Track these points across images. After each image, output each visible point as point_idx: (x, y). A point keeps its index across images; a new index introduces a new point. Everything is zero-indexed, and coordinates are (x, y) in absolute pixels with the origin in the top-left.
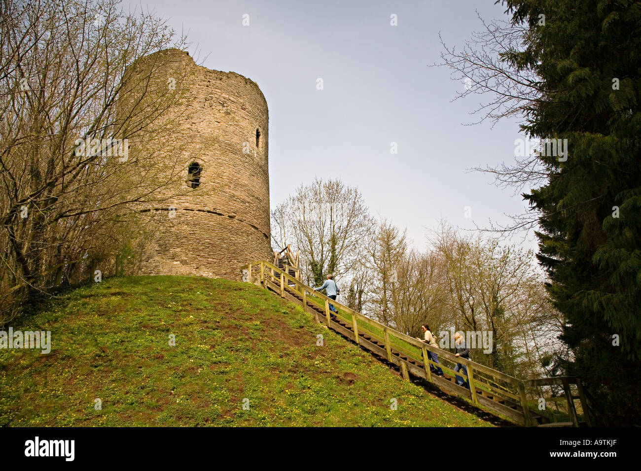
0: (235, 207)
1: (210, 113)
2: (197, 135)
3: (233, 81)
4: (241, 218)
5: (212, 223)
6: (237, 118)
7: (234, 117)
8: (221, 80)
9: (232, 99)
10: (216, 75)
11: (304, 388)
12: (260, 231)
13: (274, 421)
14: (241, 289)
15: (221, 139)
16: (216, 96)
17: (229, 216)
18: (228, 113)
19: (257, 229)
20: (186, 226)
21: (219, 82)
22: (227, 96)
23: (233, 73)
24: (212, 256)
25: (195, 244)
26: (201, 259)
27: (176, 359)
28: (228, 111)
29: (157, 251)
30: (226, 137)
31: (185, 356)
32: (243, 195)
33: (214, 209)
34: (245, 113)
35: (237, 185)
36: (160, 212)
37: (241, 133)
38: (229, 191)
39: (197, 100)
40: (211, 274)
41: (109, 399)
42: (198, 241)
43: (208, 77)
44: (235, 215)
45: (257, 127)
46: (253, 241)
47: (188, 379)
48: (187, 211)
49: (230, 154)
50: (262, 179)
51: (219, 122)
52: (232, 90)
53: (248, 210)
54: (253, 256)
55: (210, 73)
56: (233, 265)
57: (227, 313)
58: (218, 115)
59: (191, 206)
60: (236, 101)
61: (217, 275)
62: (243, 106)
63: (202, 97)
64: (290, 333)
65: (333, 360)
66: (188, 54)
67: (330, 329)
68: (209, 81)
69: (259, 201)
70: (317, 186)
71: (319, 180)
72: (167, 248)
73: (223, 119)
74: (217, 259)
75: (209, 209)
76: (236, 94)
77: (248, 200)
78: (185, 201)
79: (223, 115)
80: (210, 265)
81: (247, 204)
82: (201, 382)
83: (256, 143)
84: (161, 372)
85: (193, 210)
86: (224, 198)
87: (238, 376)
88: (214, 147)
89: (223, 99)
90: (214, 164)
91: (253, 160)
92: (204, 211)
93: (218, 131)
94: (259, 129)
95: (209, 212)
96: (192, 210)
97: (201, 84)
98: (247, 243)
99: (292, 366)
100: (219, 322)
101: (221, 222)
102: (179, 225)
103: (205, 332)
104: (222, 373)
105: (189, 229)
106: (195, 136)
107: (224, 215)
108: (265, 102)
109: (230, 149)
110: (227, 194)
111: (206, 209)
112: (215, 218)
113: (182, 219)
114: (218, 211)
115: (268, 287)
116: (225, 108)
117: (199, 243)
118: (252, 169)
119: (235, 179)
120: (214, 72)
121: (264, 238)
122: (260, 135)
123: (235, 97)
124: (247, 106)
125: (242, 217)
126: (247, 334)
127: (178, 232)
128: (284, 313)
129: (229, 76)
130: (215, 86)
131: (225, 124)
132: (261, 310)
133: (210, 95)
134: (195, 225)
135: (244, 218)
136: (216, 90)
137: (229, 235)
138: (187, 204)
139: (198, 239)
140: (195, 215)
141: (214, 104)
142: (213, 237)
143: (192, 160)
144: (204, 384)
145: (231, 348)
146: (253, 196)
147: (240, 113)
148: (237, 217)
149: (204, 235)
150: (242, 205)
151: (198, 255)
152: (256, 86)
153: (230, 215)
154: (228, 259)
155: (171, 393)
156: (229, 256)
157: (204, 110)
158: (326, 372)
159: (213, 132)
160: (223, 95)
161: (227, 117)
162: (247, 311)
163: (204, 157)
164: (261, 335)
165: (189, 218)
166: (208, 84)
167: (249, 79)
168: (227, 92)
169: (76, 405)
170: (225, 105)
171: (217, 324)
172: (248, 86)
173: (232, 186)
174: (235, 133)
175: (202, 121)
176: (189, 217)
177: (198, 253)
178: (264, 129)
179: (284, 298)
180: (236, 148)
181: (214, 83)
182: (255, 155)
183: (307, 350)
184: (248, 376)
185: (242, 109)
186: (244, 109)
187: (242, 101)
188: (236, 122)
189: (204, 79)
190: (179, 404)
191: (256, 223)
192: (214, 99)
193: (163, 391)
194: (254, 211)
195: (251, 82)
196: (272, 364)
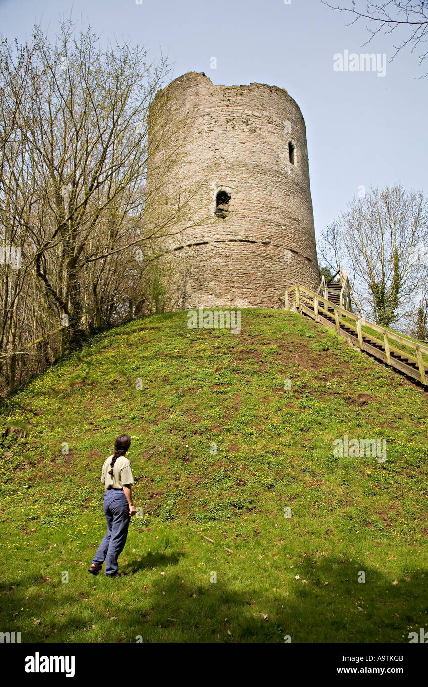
0: (270, 232)
1: (234, 135)
2: (222, 161)
3: (256, 93)
4: (277, 243)
5: (245, 252)
6: (264, 134)
7: (260, 134)
8: (241, 95)
9: (256, 114)
10: (235, 91)
11: (304, 408)
12: (301, 255)
13: (262, 437)
14: (270, 316)
15: (248, 161)
16: (238, 114)
17: (263, 243)
18: (253, 131)
19: (297, 253)
20: (219, 259)
21: (239, 98)
22: (250, 112)
23: (255, 84)
24: (247, 286)
25: (229, 276)
26: (235, 290)
27: (180, 381)
28: (253, 128)
29: (192, 286)
30: (253, 158)
31: (189, 379)
32: (278, 218)
33: (246, 237)
34: (272, 127)
35: (269, 208)
36: (192, 247)
37: (270, 151)
38: (260, 216)
39: (219, 124)
40: (246, 304)
41: (117, 415)
42: (231, 272)
43: (227, 95)
44: (270, 240)
45: (289, 140)
46: (292, 267)
47: (187, 398)
48: (219, 243)
49: (259, 175)
50: (299, 199)
51: (244, 143)
52: (255, 103)
53: (284, 233)
54: (293, 282)
55: (229, 89)
56: (270, 294)
57: (244, 339)
58: (242, 135)
59: (222, 238)
60: (260, 115)
61: (252, 304)
62: (270, 119)
63: (223, 119)
64: (309, 356)
65: (351, 383)
66: (204, 75)
67: (363, 351)
68: (229, 100)
69: (297, 223)
70: (373, 196)
71: (374, 189)
72: (202, 283)
73: (247, 139)
74: (252, 289)
75: (241, 238)
76: (260, 107)
77: (283, 222)
78: (215, 233)
79: (248, 134)
80: (245, 295)
81: (282, 227)
82: (198, 401)
83: (288, 158)
84: (164, 392)
85: (225, 242)
86: (256, 224)
87: (237, 396)
88: (241, 171)
89: (245, 117)
90: (242, 189)
91: (287, 178)
92: (235, 241)
93: (244, 153)
94: (292, 142)
95: (241, 241)
96: (223, 241)
97: (221, 104)
98: (284, 269)
99: (299, 387)
100: (233, 348)
101: (254, 250)
102: (211, 258)
103: (215, 357)
104: (222, 393)
105: (222, 261)
106: (220, 163)
107: (257, 242)
108: (298, 108)
109: (259, 170)
110: (259, 220)
111: (238, 238)
112: (248, 246)
113: (214, 252)
114: (250, 239)
115: (303, 313)
116: (249, 126)
117: (232, 274)
118: (286, 188)
119: (267, 202)
120: (234, 87)
121: (307, 262)
122: (294, 148)
123: (260, 111)
124: (275, 118)
125: (278, 241)
126: (259, 358)
127: (211, 265)
128: (310, 337)
129: (250, 88)
130: (236, 104)
131: (251, 144)
132: (284, 335)
133: (231, 115)
134: (227, 256)
135: (280, 243)
136: (238, 108)
137: (264, 262)
138: (218, 236)
139: (231, 270)
140: (227, 246)
141: (237, 124)
142: (246, 267)
143: (219, 189)
144: (201, 403)
145: (238, 370)
146: (290, 218)
147: (266, 128)
148: (272, 242)
149: (237, 265)
150: (277, 230)
151: (232, 287)
152: (284, 92)
153: (264, 241)
154: (264, 288)
155: (170, 410)
156: (265, 285)
157: (227, 133)
158: (337, 394)
159: (238, 155)
160: (246, 112)
161: (252, 136)
162: (267, 336)
163: (231, 184)
164: (274, 359)
165: (221, 250)
166: (228, 102)
167: (274, 86)
168: (249, 106)
169: (91, 419)
170: (249, 122)
171: (231, 349)
172: (274, 95)
173: (264, 210)
174: (263, 151)
175: (226, 146)
176: (221, 248)
177: (232, 285)
178: (298, 141)
179: (318, 322)
180: (265, 168)
181: (234, 100)
182: (289, 172)
183: (323, 372)
184: (248, 396)
185: (269, 123)
186: (271, 123)
187: (268, 114)
188: (264, 139)
189: (223, 99)
190: (173, 419)
191: (295, 247)
192: (236, 118)
193: (162, 409)
194: (291, 234)
195: (277, 89)
196: (278, 386)
